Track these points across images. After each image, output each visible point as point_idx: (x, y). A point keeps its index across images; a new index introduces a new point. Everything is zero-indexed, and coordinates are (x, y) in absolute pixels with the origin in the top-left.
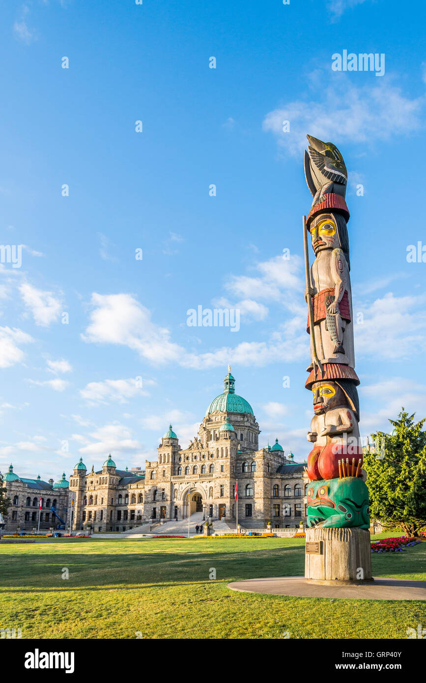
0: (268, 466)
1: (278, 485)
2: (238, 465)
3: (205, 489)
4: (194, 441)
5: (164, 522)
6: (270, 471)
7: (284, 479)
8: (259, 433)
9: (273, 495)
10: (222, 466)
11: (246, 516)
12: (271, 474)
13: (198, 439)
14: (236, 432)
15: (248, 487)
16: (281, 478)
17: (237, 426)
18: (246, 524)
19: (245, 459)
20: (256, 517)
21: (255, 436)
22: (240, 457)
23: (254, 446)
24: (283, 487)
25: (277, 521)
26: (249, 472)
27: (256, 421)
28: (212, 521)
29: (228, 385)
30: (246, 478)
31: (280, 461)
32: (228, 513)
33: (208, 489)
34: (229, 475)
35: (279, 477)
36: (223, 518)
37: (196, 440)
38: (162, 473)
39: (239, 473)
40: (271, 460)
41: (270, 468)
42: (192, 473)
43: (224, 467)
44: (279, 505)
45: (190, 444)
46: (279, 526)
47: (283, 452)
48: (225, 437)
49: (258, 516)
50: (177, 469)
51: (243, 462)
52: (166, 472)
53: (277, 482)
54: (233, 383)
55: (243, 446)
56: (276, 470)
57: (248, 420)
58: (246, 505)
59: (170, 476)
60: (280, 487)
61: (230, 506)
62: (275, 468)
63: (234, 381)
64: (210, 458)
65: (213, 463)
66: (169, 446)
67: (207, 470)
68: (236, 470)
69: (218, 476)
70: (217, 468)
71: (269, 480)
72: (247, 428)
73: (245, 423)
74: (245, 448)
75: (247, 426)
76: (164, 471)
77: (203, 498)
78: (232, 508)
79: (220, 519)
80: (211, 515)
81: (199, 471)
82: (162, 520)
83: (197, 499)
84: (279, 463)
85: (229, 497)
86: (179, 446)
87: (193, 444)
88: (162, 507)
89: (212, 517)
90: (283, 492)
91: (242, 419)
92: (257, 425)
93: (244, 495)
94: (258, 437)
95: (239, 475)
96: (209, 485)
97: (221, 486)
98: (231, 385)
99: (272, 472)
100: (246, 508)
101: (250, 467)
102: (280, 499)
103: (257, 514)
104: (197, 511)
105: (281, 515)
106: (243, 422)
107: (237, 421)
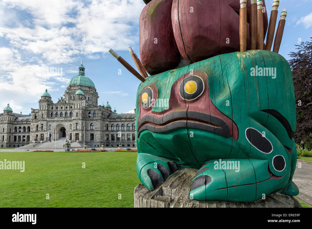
0: (103, 114)
1: (108, 124)
2: (86, 113)
3: (67, 125)
4: (60, 99)
5: (43, 143)
6: (103, 117)
7: (111, 121)
8: (98, 98)
9: (105, 129)
10: (77, 113)
11: (91, 140)
12: (104, 118)
13: (63, 98)
14: (86, 96)
15: (92, 125)
16: (109, 121)
17: (86, 93)
18: (91, 144)
19: (90, 110)
20: (96, 140)
21: (96, 99)
22: (87, 109)
23: (96, 104)
24: (111, 126)
25: (108, 143)
26: (92, 117)
27: (96, 91)
28: (71, 142)
29: (81, 71)
30: (90, 120)
31: (109, 112)
32: (80, 138)
33: (69, 125)
34: (81, 118)
35: (109, 120)
36: (77, 141)
37: (62, 98)
38: (42, 116)
39: (87, 117)
40: (104, 111)
41: (104, 116)
42: (60, 116)
43: (78, 114)
44: (108, 134)
45: (58, 100)
46: (108, 145)
47: (111, 108)
48: (79, 98)
49: (97, 140)
50: (50, 114)
51: (89, 112)
52: (44, 115)
53: (107, 123)
54: (84, 70)
55: (89, 103)
56: (107, 117)
57: (92, 90)
58: (91, 134)
59: (46, 117)
60: (109, 126)
61: (82, 134)
62: (106, 116)
63: (85, 69)
64: (70, 109)
65: (72, 111)
66: (45, 101)
67: (68, 115)
68: (85, 115)
69: (74, 118)
70: (74, 114)
71: (103, 122)
72: (92, 94)
73: (91, 92)
74: (90, 105)
75: (91, 93)
76: (43, 114)
77: (66, 130)
78: (83, 136)
79: (76, 142)
80: (71, 139)
81: (64, 116)
82: (41, 141)
83: (63, 130)
84: (109, 113)
85: (81, 129)
86: (52, 101)
87: (60, 100)
88: (41, 134)
89: (71, 140)
90: (111, 128)
91: (89, 89)
92: (97, 94)
93: (90, 129)
94: (97, 99)
95: (87, 118)
96: (69, 123)
97: (77, 124)
98: (83, 71)
99: (105, 117)
100: (91, 136)
101: (93, 115)
102: (108, 131)
103: (96, 139)
104: (63, 137)
105: (109, 139)
106: (90, 91)
107: (86, 90)
